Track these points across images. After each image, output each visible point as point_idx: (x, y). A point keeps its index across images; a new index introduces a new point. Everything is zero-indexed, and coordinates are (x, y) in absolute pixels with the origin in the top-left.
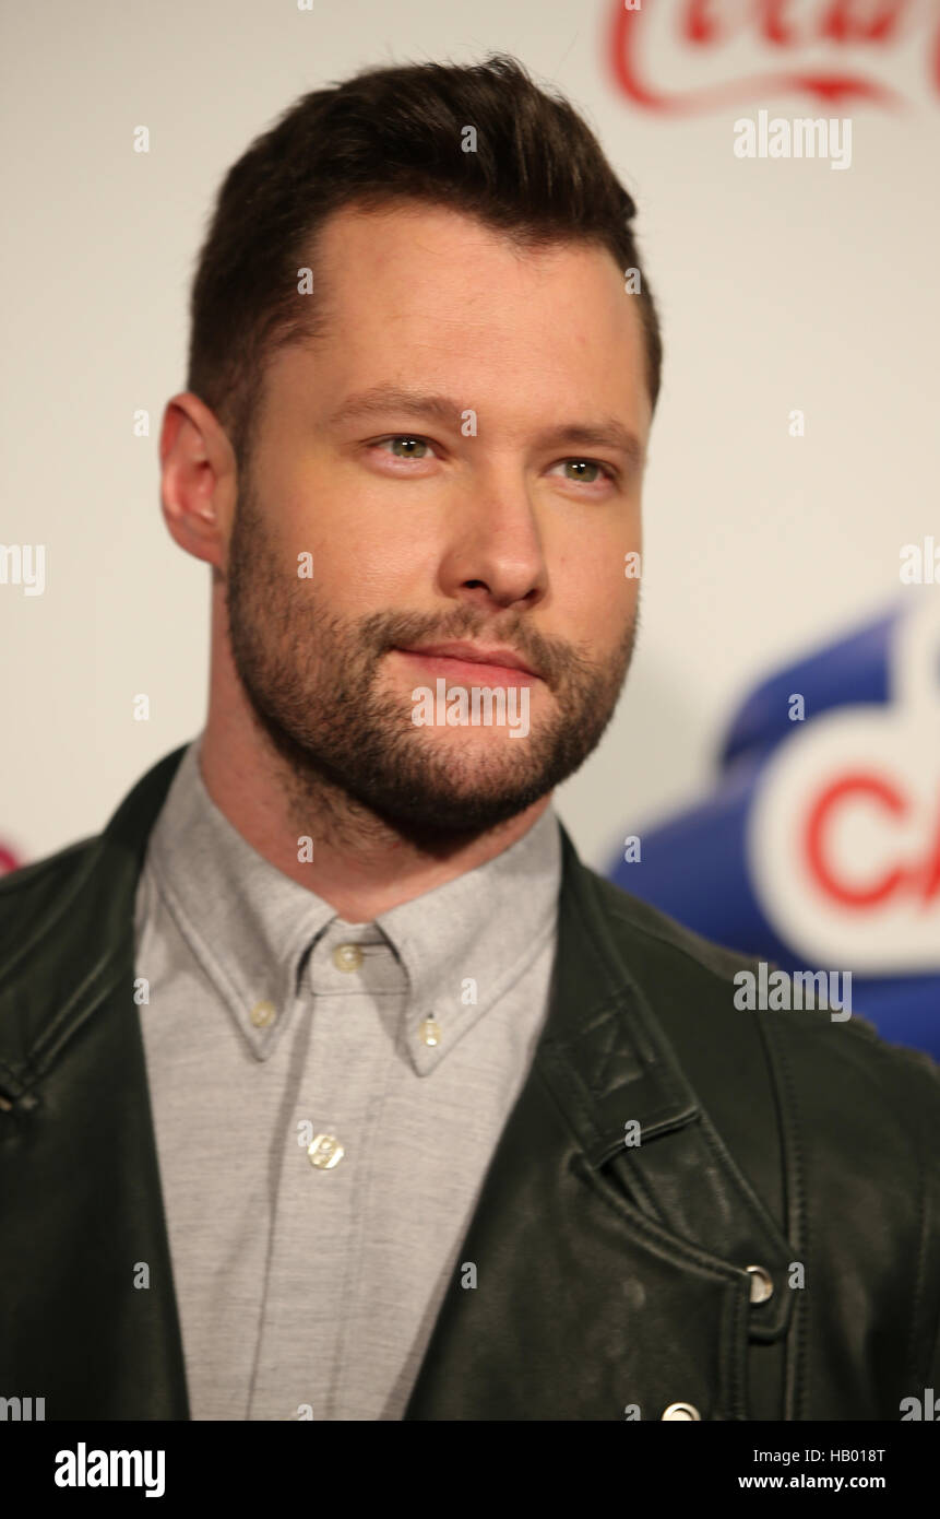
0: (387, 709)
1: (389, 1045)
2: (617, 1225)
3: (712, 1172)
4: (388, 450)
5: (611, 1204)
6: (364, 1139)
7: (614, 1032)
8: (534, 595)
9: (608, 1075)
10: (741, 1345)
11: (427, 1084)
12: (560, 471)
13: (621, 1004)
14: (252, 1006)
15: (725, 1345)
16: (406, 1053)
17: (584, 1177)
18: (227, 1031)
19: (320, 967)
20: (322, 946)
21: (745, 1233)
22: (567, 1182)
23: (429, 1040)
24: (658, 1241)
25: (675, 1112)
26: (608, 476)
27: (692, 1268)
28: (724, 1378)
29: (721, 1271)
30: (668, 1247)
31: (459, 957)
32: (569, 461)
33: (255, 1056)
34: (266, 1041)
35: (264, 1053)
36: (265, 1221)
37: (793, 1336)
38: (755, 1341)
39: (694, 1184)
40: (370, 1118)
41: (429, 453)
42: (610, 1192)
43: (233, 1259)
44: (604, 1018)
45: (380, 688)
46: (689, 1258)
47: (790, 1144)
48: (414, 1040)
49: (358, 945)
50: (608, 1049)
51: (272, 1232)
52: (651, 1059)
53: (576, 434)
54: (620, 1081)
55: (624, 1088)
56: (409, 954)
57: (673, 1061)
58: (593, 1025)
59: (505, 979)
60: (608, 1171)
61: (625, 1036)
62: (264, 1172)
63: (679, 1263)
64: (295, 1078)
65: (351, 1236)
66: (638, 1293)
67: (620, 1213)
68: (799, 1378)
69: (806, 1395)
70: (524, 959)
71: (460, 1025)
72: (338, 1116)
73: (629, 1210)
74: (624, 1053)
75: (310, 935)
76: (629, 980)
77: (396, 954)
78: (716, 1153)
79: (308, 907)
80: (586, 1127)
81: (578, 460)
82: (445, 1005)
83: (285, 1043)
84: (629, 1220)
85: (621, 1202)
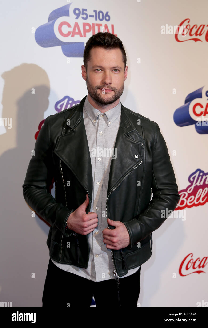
0: (98, 95)
1: (106, 124)
2: (129, 140)
3: (137, 134)
4: (97, 70)
5: (128, 138)
6: (104, 132)
7: (127, 122)
8: (110, 83)
9: (127, 126)
10: (141, 149)
11: (110, 127)
12: (114, 71)
13: (128, 120)
14: (93, 121)
15: (140, 149)
16: (107, 125)
17: (126, 136)
18: (91, 123)
19: (99, 117)
20: (100, 115)
21: (140, 140)
22: (124, 136)
23: (109, 123)
24: (133, 141)
25: (133, 129)
26: (118, 71)
27: (136, 143)
28: (140, 152)
29: (139, 143)
30: (134, 141)
31: (112, 116)
32: (114, 70)
33: (94, 125)
34: (95, 124)
35: (95, 125)
36: (96, 140)
37: (145, 148)
38: (142, 149)
39: (135, 135)
40: (105, 130)
41: (101, 70)
42: (128, 137)
43: (93, 143)
44: (126, 121)
45: (98, 92)
46: (136, 142)
47: (143, 131)
48: (108, 123)
49: (103, 115)
50: (127, 124)
51: (97, 141)
52: (131, 124)
53: (114, 67)
54: (128, 127)
55: (129, 127)
56: (107, 116)
57: (133, 125)
58: (125, 122)
59: (116, 118)
60: (128, 135)
61: (128, 123)
62: (95, 136)
63: (135, 142)
64: (98, 127)
65: (104, 141)
66: (132, 145)
67: (129, 139)
68: (145, 152)
69: (146, 153)
70: (118, 116)
71: (112, 122)
72: (102, 130)
73: (130, 138)
74: (128, 124)
75: (99, 114)
76: (128, 117)
77: (106, 116)
78: (137, 133)
79: (98, 112)
80: (125, 131)
81: (116, 70)
82: (111, 120)
83: (96, 124)
84: (130, 139)
85: (129, 138)
